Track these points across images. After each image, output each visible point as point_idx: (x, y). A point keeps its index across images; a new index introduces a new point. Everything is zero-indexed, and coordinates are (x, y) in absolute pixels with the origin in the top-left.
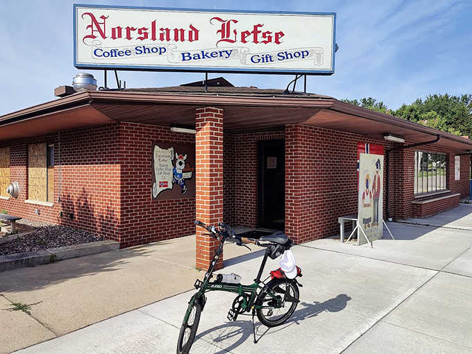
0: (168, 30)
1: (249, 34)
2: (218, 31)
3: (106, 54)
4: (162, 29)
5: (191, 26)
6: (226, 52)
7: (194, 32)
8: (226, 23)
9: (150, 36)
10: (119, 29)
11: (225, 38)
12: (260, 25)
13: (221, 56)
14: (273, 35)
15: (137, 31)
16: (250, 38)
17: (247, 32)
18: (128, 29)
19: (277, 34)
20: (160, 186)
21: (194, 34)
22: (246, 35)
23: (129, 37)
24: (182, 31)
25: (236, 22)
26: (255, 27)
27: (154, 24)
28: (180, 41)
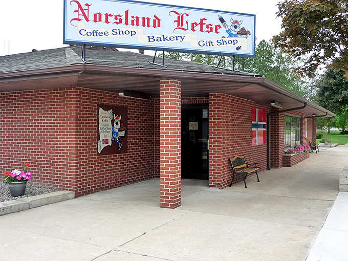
0: (137, 18)
1: (197, 25)
2: (175, 21)
3: (89, 34)
4: (133, 17)
5: (155, 16)
6: (181, 37)
7: (157, 21)
8: (181, 15)
9: (124, 21)
10: (100, 14)
11: (180, 27)
12: (205, 19)
13: (177, 40)
14: (214, 27)
15: (114, 17)
16: (198, 28)
17: (196, 23)
18: (107, 15)
19: (216, 26)
20: (103, 143)
21: (157, 22)
22: (195, 25)
23: (107, 22)
24: (148, 19)
25: (187, 15)
26: (202, 20)
27: (127, 12)
28: (146, 26)
